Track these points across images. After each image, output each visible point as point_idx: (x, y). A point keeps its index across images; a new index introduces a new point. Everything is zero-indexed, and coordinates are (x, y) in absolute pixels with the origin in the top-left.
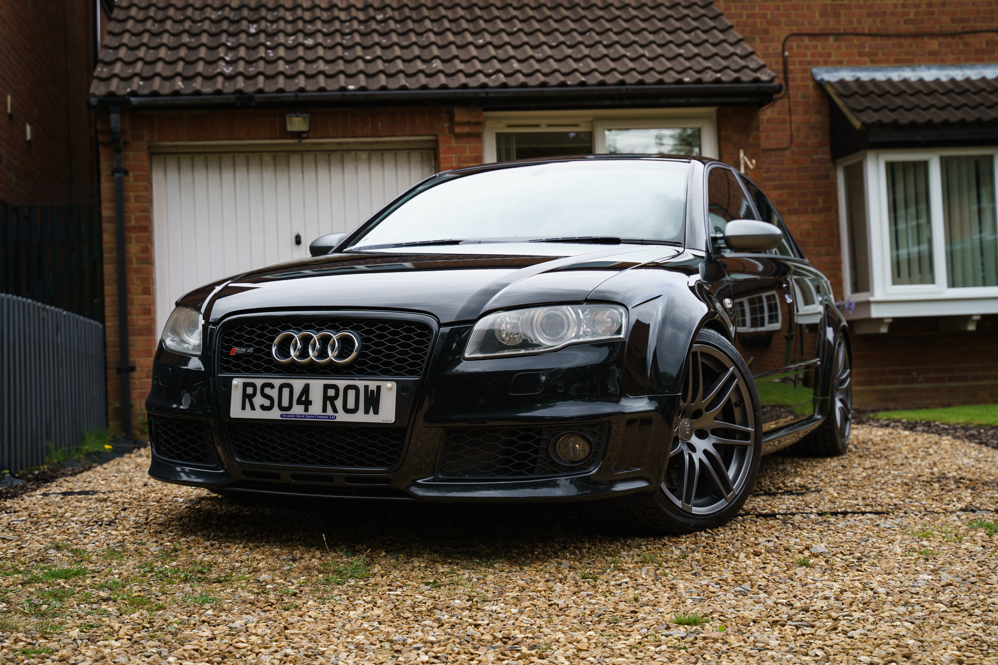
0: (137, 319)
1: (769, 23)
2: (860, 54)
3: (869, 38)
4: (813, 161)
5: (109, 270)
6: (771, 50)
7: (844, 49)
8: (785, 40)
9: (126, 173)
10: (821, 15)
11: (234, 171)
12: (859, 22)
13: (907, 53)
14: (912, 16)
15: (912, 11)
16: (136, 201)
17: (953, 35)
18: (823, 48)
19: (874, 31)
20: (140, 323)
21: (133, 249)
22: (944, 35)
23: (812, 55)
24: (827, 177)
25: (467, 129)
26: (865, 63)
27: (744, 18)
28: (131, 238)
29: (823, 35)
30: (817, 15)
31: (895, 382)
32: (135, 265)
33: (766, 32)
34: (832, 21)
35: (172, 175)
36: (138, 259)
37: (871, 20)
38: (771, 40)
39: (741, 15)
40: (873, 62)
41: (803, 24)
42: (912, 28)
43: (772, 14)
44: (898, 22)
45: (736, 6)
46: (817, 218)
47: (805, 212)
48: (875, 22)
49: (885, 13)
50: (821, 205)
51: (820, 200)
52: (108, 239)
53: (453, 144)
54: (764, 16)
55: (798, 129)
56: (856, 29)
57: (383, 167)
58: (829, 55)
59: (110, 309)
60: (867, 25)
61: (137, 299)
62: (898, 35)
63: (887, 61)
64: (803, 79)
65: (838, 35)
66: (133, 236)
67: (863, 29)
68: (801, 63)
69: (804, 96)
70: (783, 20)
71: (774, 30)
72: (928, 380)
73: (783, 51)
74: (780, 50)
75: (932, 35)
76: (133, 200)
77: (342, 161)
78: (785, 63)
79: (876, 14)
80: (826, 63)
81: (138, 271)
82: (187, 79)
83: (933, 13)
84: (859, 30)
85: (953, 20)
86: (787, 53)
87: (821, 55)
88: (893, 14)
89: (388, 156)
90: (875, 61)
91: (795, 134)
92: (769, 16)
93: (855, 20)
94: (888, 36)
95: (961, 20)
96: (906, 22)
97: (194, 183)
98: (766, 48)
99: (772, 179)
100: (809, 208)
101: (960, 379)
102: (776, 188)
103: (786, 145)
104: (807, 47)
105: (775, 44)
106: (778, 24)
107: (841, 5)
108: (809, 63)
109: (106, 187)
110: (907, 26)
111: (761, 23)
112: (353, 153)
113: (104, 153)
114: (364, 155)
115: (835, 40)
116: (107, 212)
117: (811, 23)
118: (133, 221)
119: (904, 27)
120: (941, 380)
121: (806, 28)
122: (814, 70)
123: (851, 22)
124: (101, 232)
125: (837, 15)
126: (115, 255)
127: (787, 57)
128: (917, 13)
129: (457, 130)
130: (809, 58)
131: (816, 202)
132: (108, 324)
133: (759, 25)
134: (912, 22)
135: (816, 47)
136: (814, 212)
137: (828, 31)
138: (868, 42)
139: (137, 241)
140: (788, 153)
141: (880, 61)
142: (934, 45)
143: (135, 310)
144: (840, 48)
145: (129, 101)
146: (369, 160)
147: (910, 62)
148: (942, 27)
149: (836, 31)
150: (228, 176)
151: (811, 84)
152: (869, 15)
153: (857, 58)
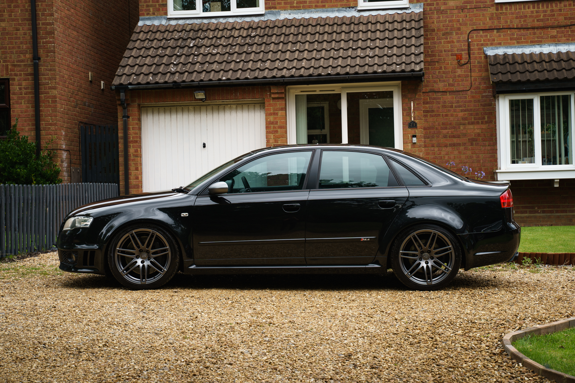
0: (133, 181)
1: (460, 24)
2: (511, 39)
3: (516, 30)
4: (483, 97)
5: (121, 160)
6: (461, 39)
7: (502, 37)
8: (469, 33)
9: (128, 117)
10: (490, 19)
11: (177, 115)
12: (511, 22)
13: (537, 38)
14: (542, 17)
15: (542, 15)
16: (133, 130)
17: (565, 27)
18: (490, 37)
19: (520, 26)
20: (134, 183)
21: (131, 150)
22: (560, 27)
23: (484, 41)
24: (490, 105)
25: (277, 96)
26: (514, 44)
27: (447, 22)
28: (130, 146)
29: (491, 29)
30: (488, 19)
31: (526, 212)
32: (132, 157)
33: (459, 29)
34: (496, 22)
35: (150, 117)
36: (133, 155)
37: (518, 20)
38: (461, 34)
39: (445, 21)
40: (518, 43)
41: (480, 24)
42: (541, 24)
43: (462, 19)
44: (534, 21)
45: (443, 16)
46: (484, 126)
47: (478, 123)
48: (520, 21)
49: (526, 16)
50: (486, 119)
51: (486, 117)
52: (121, 146)
53: (271, 102)
54: (459, 21)
55: (475, 80)
56: (509, 25)
57: (242, 112)
58: (494, 40)
59: (122, 177)
60: (516, 23)
61: (133, 172)
62: (533, 28)
63: (527, 42)
64: (478, 53)
65: (498, 29)
66: (132, 145)
67: (514, 25)
68: (477, 45)
69: (479, 62)
70: (468, 23)
71: (463, 28)
72: (544, 212)
73: (468, 39)
74: (466, 39)
75: (553, 27)
76: (131, 129)
77: (224, 109)
78: (469, 46)
79: (521, 17)
80: (492, 44)
81: (133, 160)
82: (155, 75)
83: (554, 15)
84: (511, 26)
85: (565, 19)
86: (470, 40)
87: (489, 40)
88: (530, 16)
89: (245, 107)
90: (520, 42)
91: (473, 83)
92: (461, 21)
93: (509, 21)
94: (528, 29)
95: (570, 18)
96: (538, 21)
97: (159, 120)
98: (459, 38)
99: (460, 106)
100: (480, 121)
101: (562, 212)
102: (462, 111)
103: (468, 89)
104: (481, 36)
105: (464, 36)
106: (466, 24)
107: (501, 13)
108: (482, 45)
109: (120, 124)
110: (538, 23)
111: (456, 24)
112: (229, 106)
113: (119, 108)
114: (234, 106)
115: (497, 32)
116: (120, 135)
117: (484, 24)
118: (131, 138)
119: (536, 24)
120: (551, 212)
121: (482, 26)
122: (485, 49)
123: (507, 22)
124: (118, 143)
125: (499, 18)
126: (123, 153)
127: (470, 42)
128: (544, 16)
129: (273, 96)
130: (482, 42)
131: (484, 118)
132: (121, 183)
133: (455, 26)
134: (542, 20)
135: (487, 36)
136: (482, 123)
137: (493, 28)
138: (516, 32)
139: (133, 147)
140: (469, 92)
141: (522, 42)
142: (554, 32)
143: (132, 177)
144: (500, 36)
145: (128, 87)
146: (236, 108)
147: (539, 42)
148: (558, 23)
149: (498, 27)
150: (174, 116)
151: (483, 56)
152: (517, 18)
153: (509, 41)
